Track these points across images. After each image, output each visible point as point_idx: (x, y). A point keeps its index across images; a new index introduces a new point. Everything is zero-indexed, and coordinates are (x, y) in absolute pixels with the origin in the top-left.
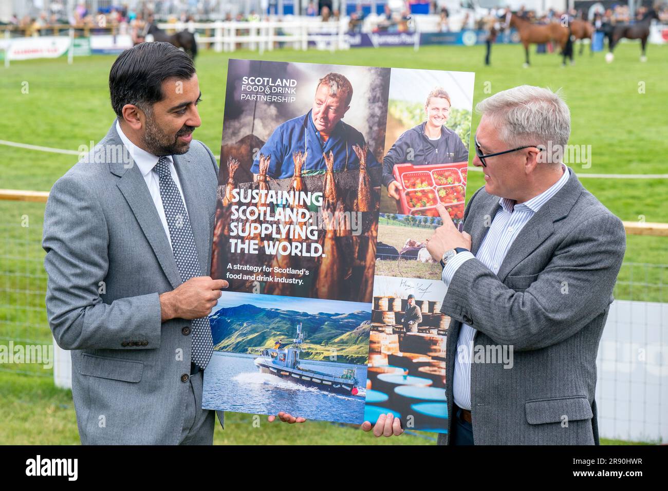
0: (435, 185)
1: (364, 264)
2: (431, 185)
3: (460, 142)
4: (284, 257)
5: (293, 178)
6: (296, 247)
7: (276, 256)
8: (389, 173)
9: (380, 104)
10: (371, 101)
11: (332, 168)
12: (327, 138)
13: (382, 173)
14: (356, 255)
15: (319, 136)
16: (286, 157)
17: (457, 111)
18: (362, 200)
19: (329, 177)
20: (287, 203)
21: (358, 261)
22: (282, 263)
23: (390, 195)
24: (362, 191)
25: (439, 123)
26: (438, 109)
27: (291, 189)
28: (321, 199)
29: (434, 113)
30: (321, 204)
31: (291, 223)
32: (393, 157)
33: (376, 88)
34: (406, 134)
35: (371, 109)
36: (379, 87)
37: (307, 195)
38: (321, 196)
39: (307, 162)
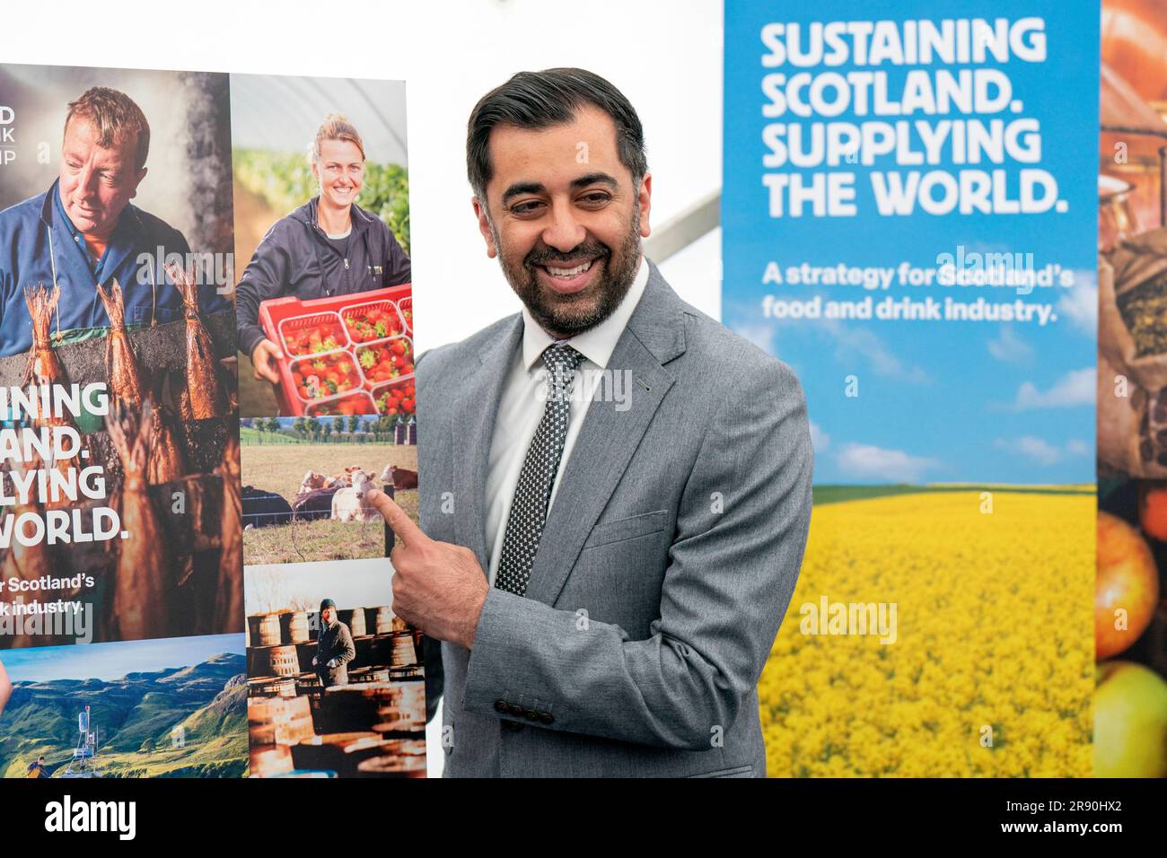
0: (350, 342)
1: (218, 542)
2: (342, 342)
3: (393, 240)
4: (31, 551)
5: (32, 353)
6: (58, 523)
7: (10, 550)
8: (250, 323)
9: (214, 160)
10: (194, 153)
11: (123, 320)
12: (102, 249)
13: (235, 324)
14: (199, 523)
15: (83, 245)
16: (9, 303)
17: (379, 169)
18: (199, 392)
19: (116, 343)
20: (23, 417)
21: (203, 539)
22: (27, 565)
23: (259, 374)
24: (195, 369)
25: (345, 198)
26: (339, 166)
27: (29, 379)
28: (103, 399)
29: (333, 175)
30: (104, 410)
31: (39, 465)
32: (256, 283)
33: (200, 122)
34: (278, 228)
35: (196, 174)
36: (208, 120)
37: (69, 393)
38: (103, 392)
39: (62, 312)
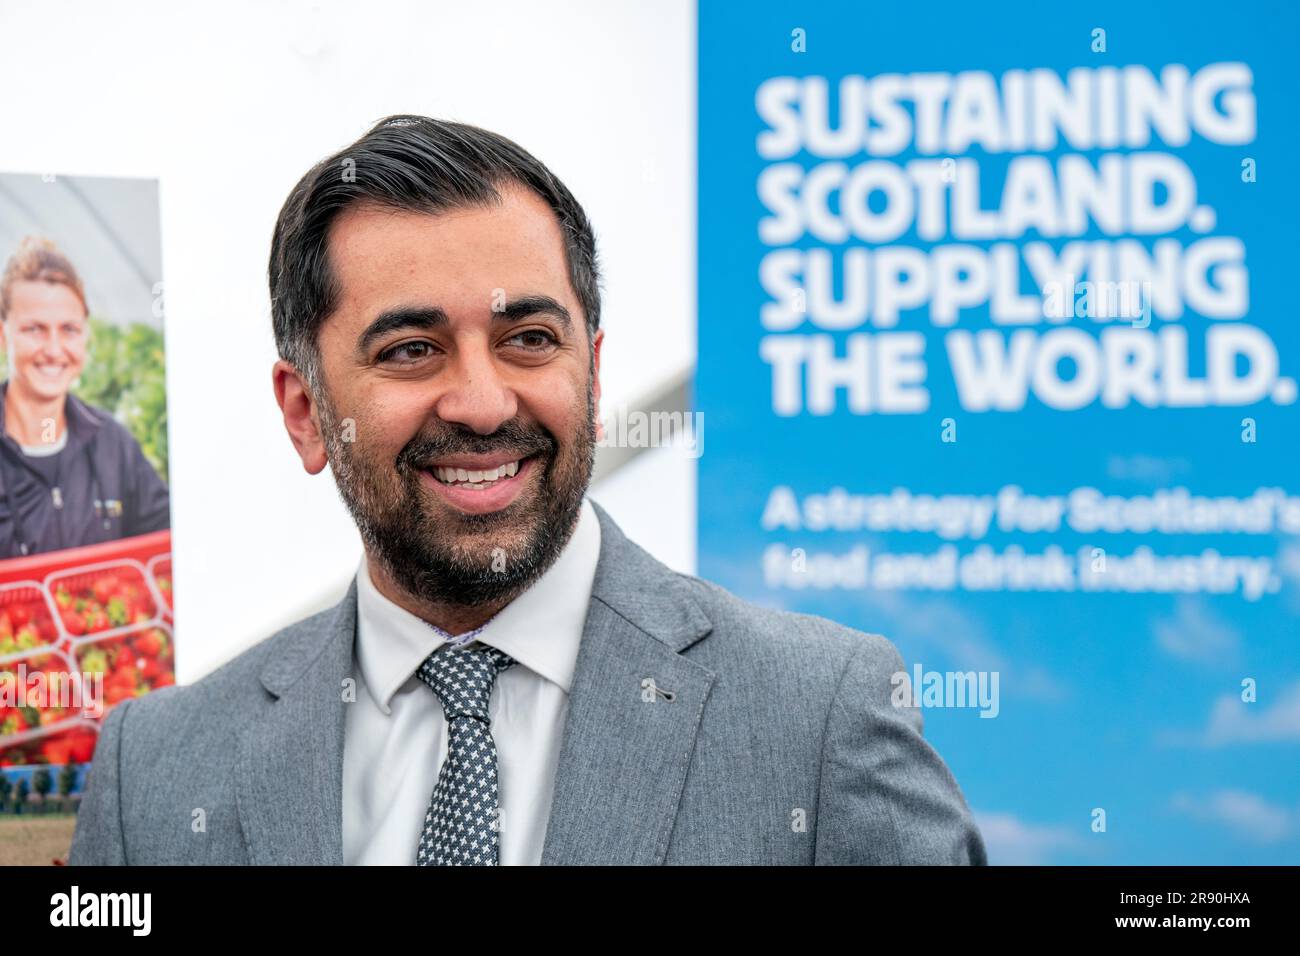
0: (63, 635)
2: (48, 635)
3: (139, 457)
17: (114, 333)
25: (55, 383)
26: (43, 327)
29: (32, 343)
